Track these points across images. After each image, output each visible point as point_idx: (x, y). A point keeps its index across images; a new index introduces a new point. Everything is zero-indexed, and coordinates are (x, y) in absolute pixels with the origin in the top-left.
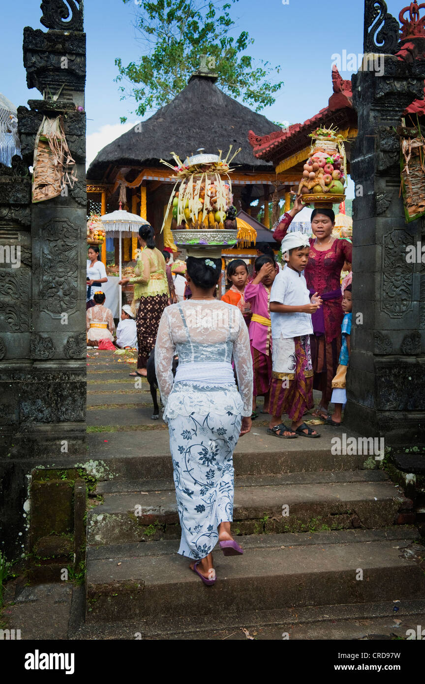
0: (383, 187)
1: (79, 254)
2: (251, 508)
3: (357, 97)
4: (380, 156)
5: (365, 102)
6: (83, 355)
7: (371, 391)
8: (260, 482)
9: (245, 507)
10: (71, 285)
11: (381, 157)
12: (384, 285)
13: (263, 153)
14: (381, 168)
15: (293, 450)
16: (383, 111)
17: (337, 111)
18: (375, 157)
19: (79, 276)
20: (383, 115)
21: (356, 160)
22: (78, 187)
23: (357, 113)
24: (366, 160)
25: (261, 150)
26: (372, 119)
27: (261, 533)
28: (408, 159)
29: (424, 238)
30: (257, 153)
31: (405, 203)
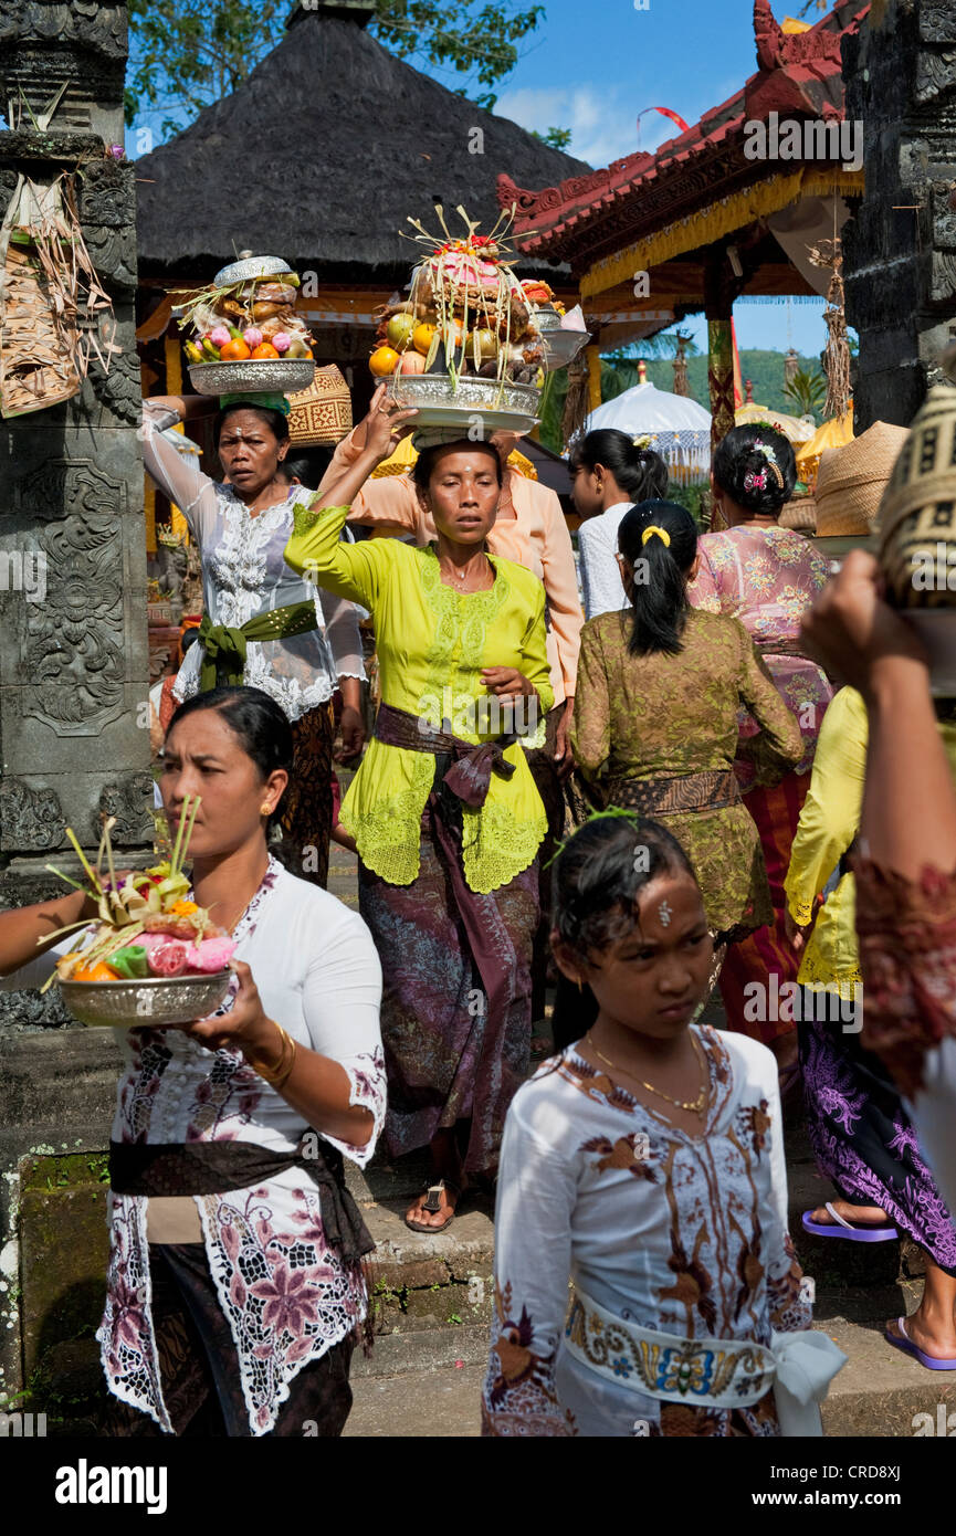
1: (125, 554)
3: (859, 99)
4: (934, 262)
5: (884, 112)
6: (144, 836)
10: (106, 642)
11: (935, 266)
13: (542, 239)
14: (937, 295)
16: (934, 136)
18: (919, 264)
19: (127, 616)
20: (935, 149)
22: (118, 370)
24: (892, 272)
25: (539, 231)
26: (904, 160)
30: (525, 240)
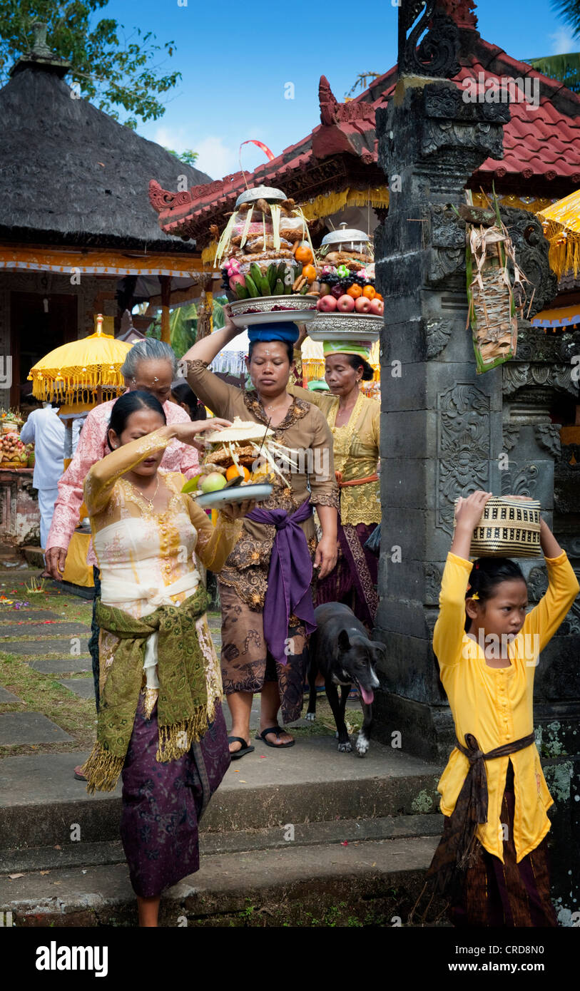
0: (437, 310)
2: (222, 892)
3: (386, 149)
4: (433, 255)
5: (403, 159)
7: (420, 671)
8: (230, 845)
9: (213, 890)
11: (433, 259)
12: (441, 481)
13: (178, 223)
14: (434, 277)
15: (289, 782)
16: (434, 176)
17: (328, 157)
18: (423, 256)
20: (434, 184)
21: (387, 259)
23: (387, 177)
24: (406, 260)
25: (176, 218)
26: (415, 190)
28: (481, 262)
29: (508, 399)
30: (166, 224)
31: (474, 338)
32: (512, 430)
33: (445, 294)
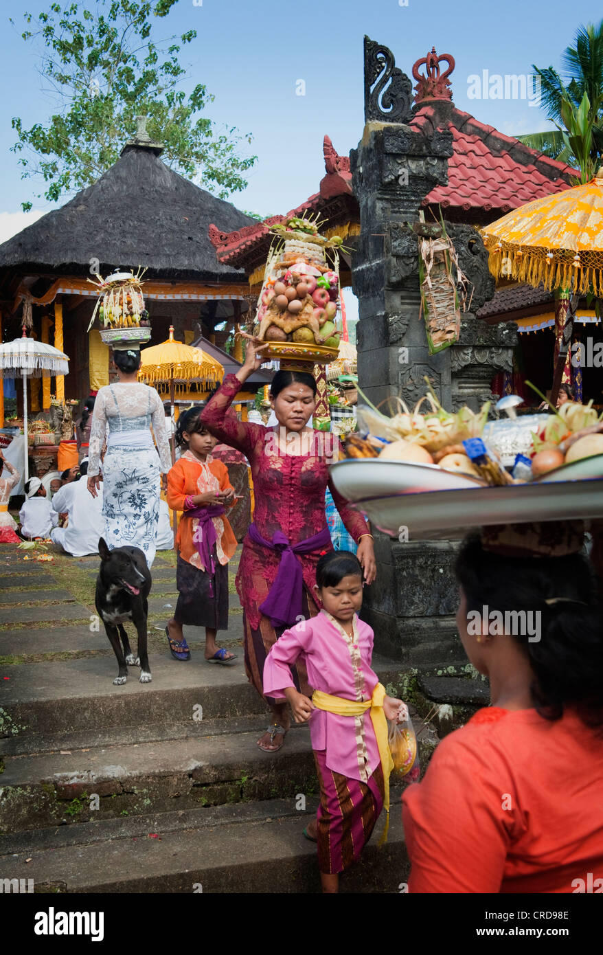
0: (397, 306)
2: (222, 765)
3: (358, 181)
4: (392, 262)
7: (388, 590)
8: (234, 728)
9: (214, 764)
11: (393, 265)
13: (230, 256)
14: (394, 279)
16: (394, 200)
17: (333, 198)
20: (394, 207)
21: (360, 268)
23: (359, 202)
24: (373, 267)
25: (228, 252)
26: (379, 212)
27: (238, 802)
28: (429, 267)
29: (455, 375)
30: (222, 256)
31: (427, 327)
32: (460, 400)
33: (403, 293)
